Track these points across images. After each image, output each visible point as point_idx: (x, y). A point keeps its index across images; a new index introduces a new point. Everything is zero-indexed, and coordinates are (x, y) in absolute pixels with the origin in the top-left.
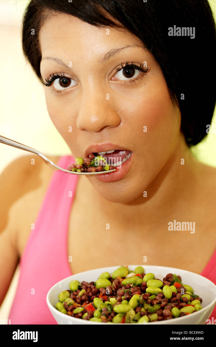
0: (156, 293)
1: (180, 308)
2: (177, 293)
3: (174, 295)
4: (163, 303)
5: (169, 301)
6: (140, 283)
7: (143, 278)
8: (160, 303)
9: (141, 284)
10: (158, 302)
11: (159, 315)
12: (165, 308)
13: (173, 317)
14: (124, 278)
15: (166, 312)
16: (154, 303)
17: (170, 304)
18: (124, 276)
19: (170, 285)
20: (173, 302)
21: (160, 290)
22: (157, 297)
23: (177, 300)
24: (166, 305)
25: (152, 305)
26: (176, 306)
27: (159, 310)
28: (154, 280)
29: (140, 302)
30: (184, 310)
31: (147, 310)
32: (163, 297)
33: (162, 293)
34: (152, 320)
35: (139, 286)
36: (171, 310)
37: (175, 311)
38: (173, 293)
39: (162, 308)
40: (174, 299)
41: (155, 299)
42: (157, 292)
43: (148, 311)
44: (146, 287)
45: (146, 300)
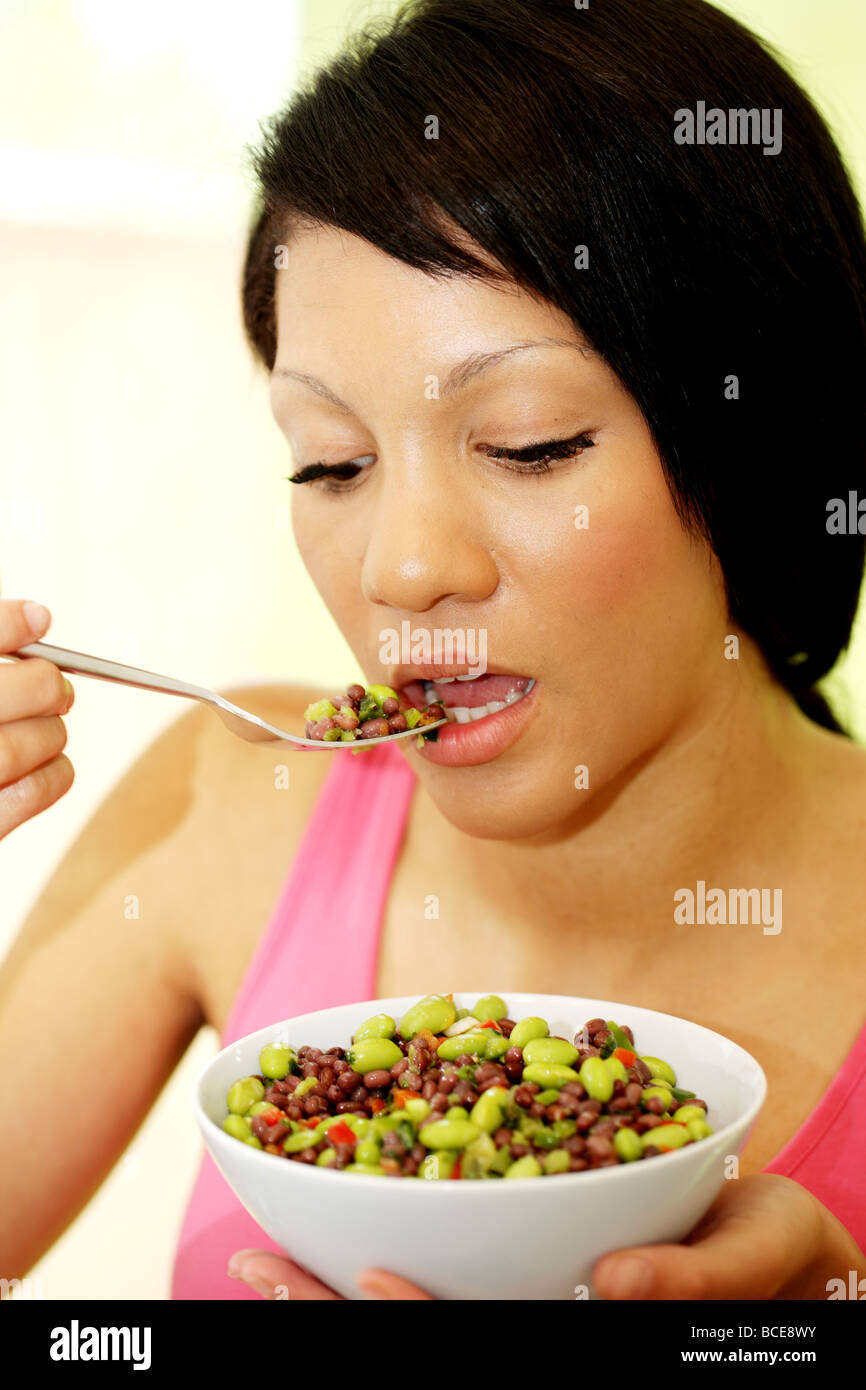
0: (560, 1083)
1: (643, 1130)
2: (627, 1085)
3: (619, 1090)
4: (586, 1116)
5: (604, 1109)
6: (500, 1051)
7: (507, 1035)
8: (573, 1116)
9: (505, 1054)
10: (567, 1111)
11: (575, 1155)
12: (593, 1131)
13: (621, 1160)
14: (441, 1035)
15: (597, 1143)
16: (553, 1115)
17: (607, 1118)
18: (442, 1028)
19: (604, 1057)
20: (617, 1113)
21: (571, 1074)
22: (564, 1097)
23: (627, 1108)
24: (593, 1123)
25: (547, 1121)
26: (628, 1124)
27: (570, 1138)
28: (548, 1042)
29: (510, 1112)
30: (654, 1138)
31: (531, 1139)
32: (584, 1096)
33: (578, 1083)
34: (550, 1170)
35: (495, 1060)
36: (611, 1140)
37: (627, 1140)
38: (617, 1083)
39: (583, 1133)
40: (620, 1101)
41: (557, 1103)
42: (563, 1078)
43: (537, 1143)
44: (520, 1063)
45: (526, 1106)
